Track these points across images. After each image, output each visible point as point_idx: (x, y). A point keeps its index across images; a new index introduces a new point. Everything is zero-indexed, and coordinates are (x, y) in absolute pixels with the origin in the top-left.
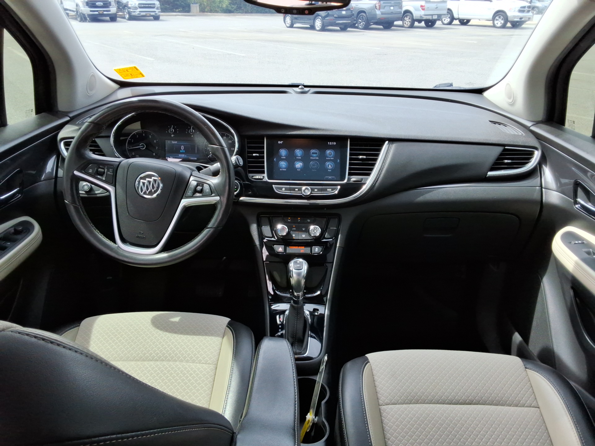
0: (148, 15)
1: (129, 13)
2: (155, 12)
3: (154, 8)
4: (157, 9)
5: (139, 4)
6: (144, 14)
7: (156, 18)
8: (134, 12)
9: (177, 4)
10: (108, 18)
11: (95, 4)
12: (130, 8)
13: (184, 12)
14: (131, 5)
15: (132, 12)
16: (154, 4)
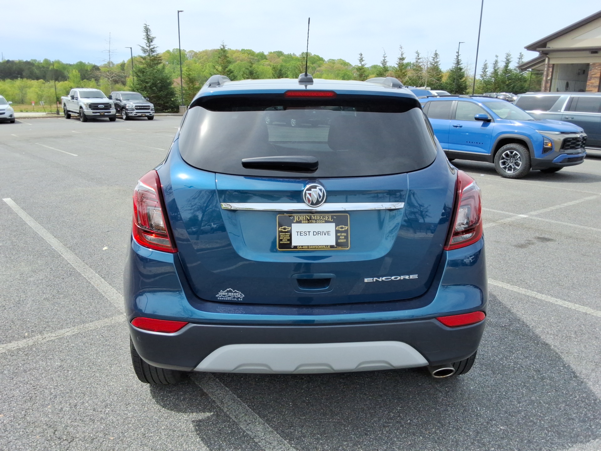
0: (144, 115)
1: (126, 114)
2: (150, 112)
3: (149, 109)
4: (152, 110)
5: (136, 106)
6: (140, 114)
7: (151, 118)
8: (131, 113)
9: (167, 106)
10: (108, 119)
11: (98, 106)
12: (127, 110)
13: (173, 113)
14: (129, 107)
15: (129, 113)
16: (149, 106)
